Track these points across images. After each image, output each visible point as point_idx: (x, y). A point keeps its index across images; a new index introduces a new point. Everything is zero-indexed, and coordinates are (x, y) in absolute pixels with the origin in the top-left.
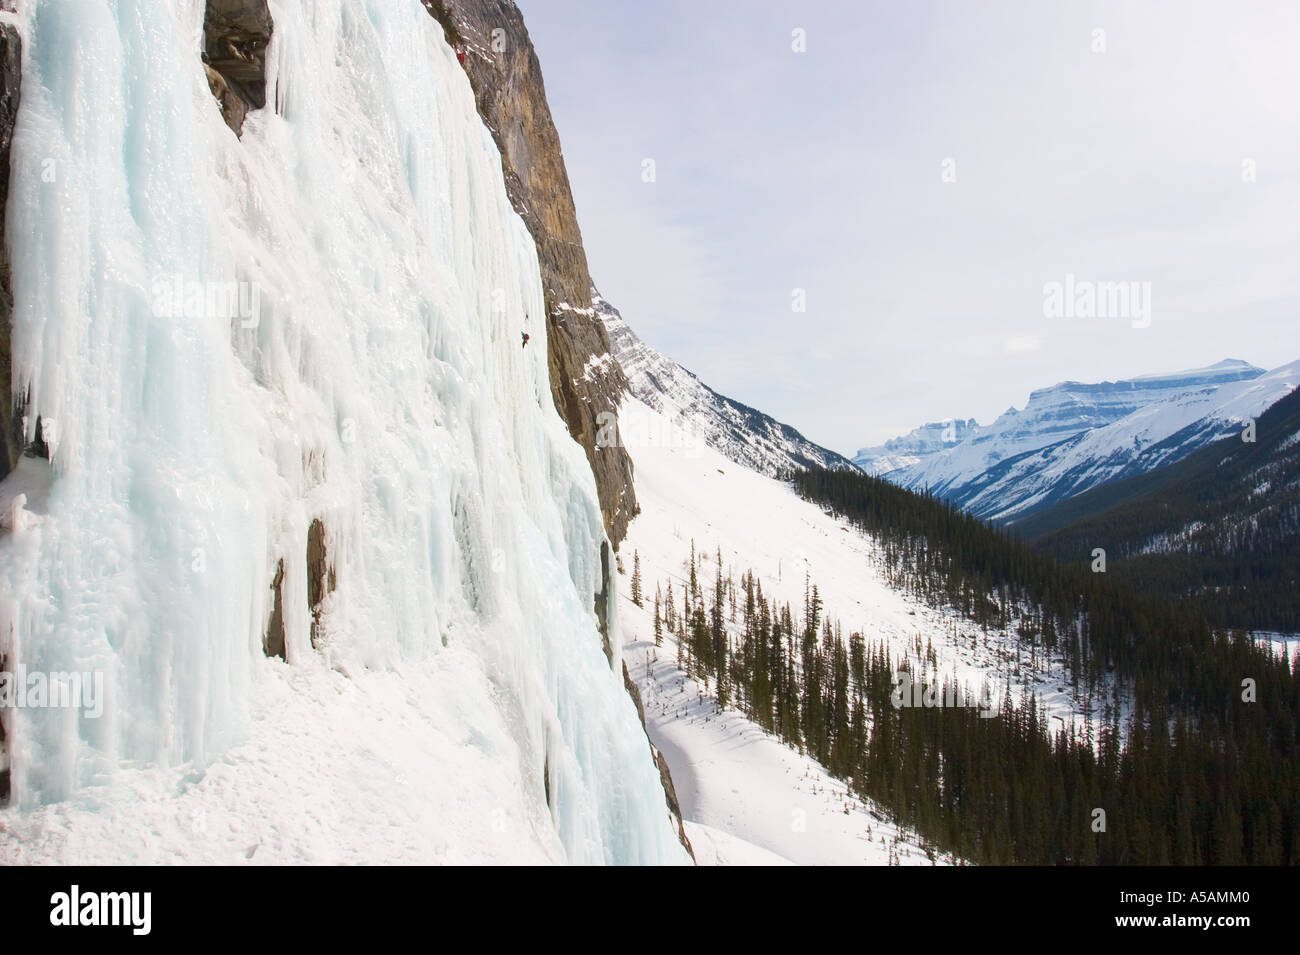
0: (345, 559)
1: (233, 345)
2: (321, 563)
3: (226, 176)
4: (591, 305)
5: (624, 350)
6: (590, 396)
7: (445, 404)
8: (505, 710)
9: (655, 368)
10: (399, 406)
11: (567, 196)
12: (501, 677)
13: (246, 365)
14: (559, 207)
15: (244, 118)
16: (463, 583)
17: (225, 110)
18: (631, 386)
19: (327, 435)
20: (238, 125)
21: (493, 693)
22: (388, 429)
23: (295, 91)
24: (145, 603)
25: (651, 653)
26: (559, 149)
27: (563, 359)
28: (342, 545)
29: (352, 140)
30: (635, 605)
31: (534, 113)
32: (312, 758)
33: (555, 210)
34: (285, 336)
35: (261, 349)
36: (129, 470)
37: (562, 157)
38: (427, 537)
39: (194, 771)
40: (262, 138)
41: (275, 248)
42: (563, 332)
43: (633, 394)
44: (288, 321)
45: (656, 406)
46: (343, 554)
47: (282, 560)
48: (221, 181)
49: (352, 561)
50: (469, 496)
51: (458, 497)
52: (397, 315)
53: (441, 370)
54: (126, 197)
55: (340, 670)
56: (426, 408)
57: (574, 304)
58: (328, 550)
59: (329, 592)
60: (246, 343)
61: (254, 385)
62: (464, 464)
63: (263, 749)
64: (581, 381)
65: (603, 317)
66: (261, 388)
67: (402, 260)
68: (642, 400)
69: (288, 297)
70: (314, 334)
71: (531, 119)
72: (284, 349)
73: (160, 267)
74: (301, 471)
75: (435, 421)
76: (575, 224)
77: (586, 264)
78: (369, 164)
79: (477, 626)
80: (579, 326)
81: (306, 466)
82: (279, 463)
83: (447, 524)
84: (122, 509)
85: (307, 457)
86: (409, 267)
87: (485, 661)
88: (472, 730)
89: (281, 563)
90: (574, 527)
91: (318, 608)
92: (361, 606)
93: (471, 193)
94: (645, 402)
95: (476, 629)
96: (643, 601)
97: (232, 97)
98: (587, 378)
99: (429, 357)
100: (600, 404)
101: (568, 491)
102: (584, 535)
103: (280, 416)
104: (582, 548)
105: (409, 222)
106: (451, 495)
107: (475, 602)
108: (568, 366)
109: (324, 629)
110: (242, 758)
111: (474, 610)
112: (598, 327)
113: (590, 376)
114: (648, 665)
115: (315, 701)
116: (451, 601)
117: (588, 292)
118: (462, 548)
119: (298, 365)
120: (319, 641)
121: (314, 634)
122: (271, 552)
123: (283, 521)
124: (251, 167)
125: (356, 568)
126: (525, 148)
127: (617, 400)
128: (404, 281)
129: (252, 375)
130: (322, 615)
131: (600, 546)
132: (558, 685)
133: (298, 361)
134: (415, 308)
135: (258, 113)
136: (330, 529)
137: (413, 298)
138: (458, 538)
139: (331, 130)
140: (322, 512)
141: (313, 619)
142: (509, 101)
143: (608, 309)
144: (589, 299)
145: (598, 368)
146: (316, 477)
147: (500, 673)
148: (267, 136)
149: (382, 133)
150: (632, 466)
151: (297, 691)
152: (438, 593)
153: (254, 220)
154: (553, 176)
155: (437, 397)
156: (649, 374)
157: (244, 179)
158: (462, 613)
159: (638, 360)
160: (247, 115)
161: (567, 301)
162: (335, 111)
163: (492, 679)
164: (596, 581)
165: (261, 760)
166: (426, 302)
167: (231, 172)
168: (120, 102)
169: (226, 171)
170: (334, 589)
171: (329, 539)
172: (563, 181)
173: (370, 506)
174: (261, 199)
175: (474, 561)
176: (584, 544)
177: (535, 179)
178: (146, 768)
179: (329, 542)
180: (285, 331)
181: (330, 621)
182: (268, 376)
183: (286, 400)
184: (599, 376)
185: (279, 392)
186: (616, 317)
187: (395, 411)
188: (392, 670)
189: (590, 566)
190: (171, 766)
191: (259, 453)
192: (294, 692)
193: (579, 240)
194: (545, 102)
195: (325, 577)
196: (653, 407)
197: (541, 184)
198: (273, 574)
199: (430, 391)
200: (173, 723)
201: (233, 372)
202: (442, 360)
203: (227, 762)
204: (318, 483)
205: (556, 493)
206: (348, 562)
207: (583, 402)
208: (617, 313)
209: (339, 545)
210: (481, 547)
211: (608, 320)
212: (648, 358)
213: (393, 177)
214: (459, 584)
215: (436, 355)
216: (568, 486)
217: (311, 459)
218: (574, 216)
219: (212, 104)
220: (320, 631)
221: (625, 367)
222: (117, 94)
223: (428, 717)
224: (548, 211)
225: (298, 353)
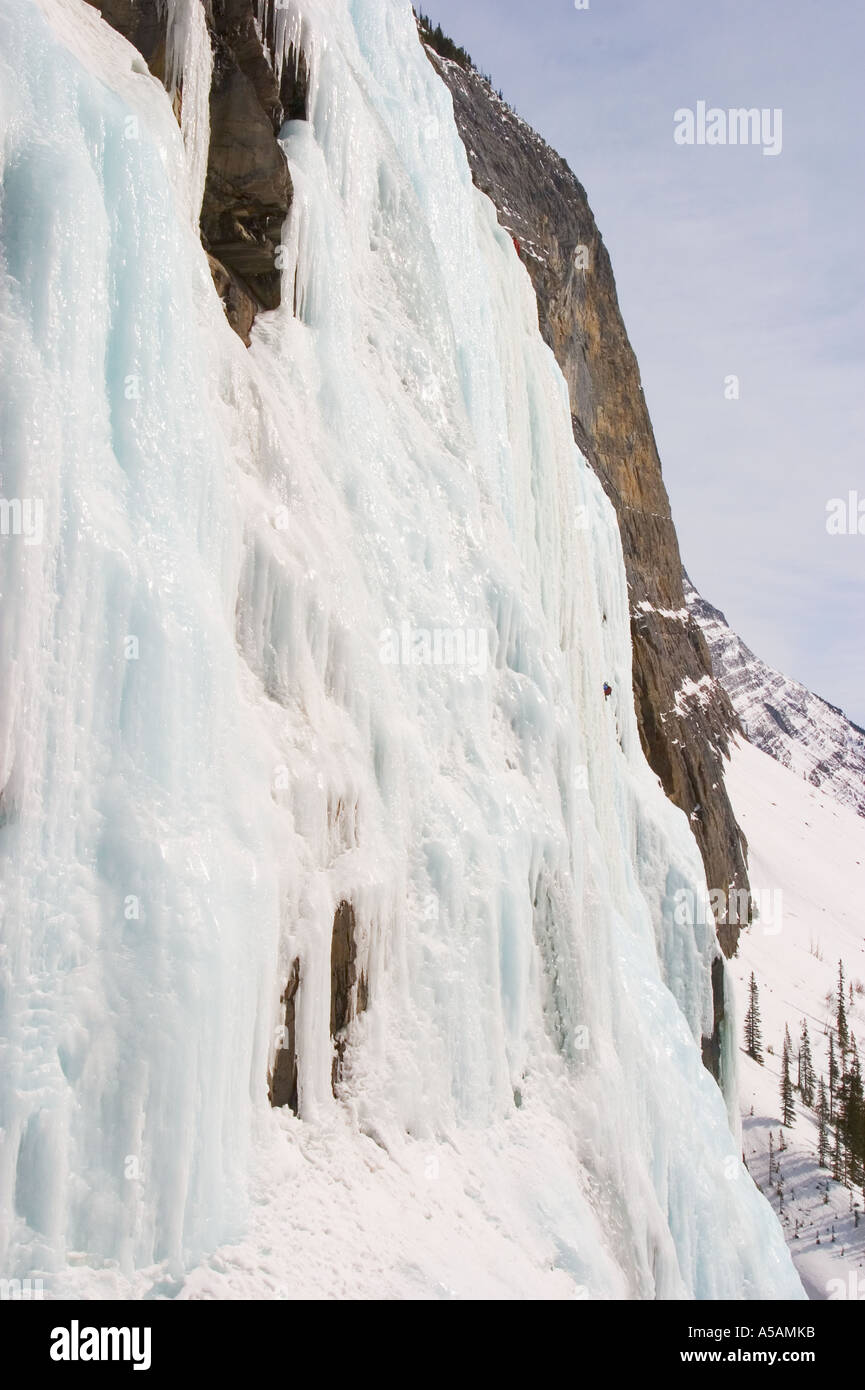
0: (381, 965)
1: (239, 641)
2: (349, 968)
3: (232, 401)
4: (684, 605)
5: (733, 671)
6: (684, 738)
7: (521, 737)
8: (606, 1216)
9: (778, 698)
10: (458, 737)
11: (650, 448)
12: (599, 1161)
13: (254, 669)
14: (638, 463)
15: (253, 323)
16: (545, 1010)
17: (230, 310)
18: (743, 725)
19: (362, 777)
20: (246, 332)
21: (588, 1187)
22: (443, 771)
23: (319, 284)
24: (112, 1013)
25: (776, 1136)
26: (638, 380)
27: (645, 682)
28: (379, 941)
29: (392, 352)
30: (751, 1060)
31: (601, 330)
32: (335, 1272)
33: (631, 466)
34: (308, 629)
35: (275, 646)
36: (100, 816)
37: (642, 392)
38: (496, 936)
39: (169, 1277)
40: (277, 349)
41: (295, 502)
42: (645, 643)
43: (746, 737)
44: (312, 608)
45: (780, 755)
46: (380, 955)
47: (298, 959)
48: (226, 408)
49: (392, 968)
50: (555, 877)
51: (540, 877)
52: (455, 602)
53: (515, 685)
54: (107, 426)
55: (371, 1134)
56: (495, 741)
57: (658, 602)
58: (360, 949)
59: (358, 1012)
60: (255, 638)
61: (265, 699)
62: (548, 827)
63: (267, 1252)
64: (671, 716)
65: (701, 622)
66: (275, 705)
67: (462, 524)
68: (759, 746)
69: (313, 573)
70: (348, 627)
71: (598, 338)
72: (306, 648)
73: (148, 525)
74: (326, 827)
75: (507, 761)
76: (660, 486)
77: (676, 545)
78: (414, 386)
79: (564, 1078)
80: (666, 636)
81: (333, 821)
82: (296, 813)
83: (524, 917)
84: (88, 873)
85: (335, 808)
86: (471, 533)
87: (576, 1134)
88: (561, 1245)
89: (296, 964)
90: (672, 934)
91: (342, 1035)
92: (401, 1036)
93: (533, 436)
94: (764, 750)
95: (564, 1084)
96: (764, 1054)
97: (238, 293)
98: (679, 711)
99: (498, 666)
100: (698, 751)
101: (662, 877)
102: (686, 947)
103: (300, 746)
104: (683, 966)
105: (471, 468)
106: (531, 873)
107: (562, 1041)
108: (653, 694)
109: (350, 1069)
110: (236, 1263)
111: (560, 1053)
112: (694, 636)
113: (683, 708)
114: (772, 1155)
115: (337, 1181)
116: (528, 1036)
117: (680, 584)
118: (544, 955)
119: (323, 672)
120: (343, 1086)
121: (336, 1076)
122: (284, 947)
123: (300, 901)
124: (263, 387)
125: (397, 979)
126: (589, 380)
127: (722, 745)
128: (465, 555)
129: (262, 685)
130: (348, 1047)
131: (710, 963)
132: (669, 1180)
133: (324, 665)
134: (480, 593)
135: (271, 315)
136: (364, 915)
137: (476, 579)
138: (539, 939)
139: (365, 339)
140: (353, 890)
141: (336, 1053)
142: (567, 314)
143: (708, 610)
144: (680, 596)
145: (694, 696)
146: (345, 838)
147: (598, 1157)
148: (283, 346)
149: (432, 343)
150: (745, 845)
151: (312, 1162)
152: (510, 1024)
153: (268, 463)
154: (629, 419)
155: (509, 726)
156: (769, 707)
157: (255, 404)
158: (544, 1056)
159: (752, 687)
160: (257, 318)
161: (649, 599)
162: (370, 312)
163: (587, 1163)
164: (704, 1019)
165: (264, 1269)
166: (495, 585)
167: (238, 395)
168: (103, 297)
169: (232, 393)
170: (364, 1009)
171: (361, 931)
172: (644, 425)
173: (417, 885)
174: (277, 435)
175: (561, 976)
176: (686, 959)
177: (603, 423)
178: (102, 1266)
179: (362, 936)
180: (308, 623)
181: (360, 1057)
182: (284, 687)
183: (308, 723)
184: (696, 708)
185: (298, 711)
186: (720, 623)
187: (452, 744)
188: (444, 1139)
189: (696, 994)
190: (136, 1268)
191: (271, 798)
192: (308, 1164)
193: (667, 509)
194: (618, 314)
195: (355, 988)
196: (775, 757)
197: (611, 432)
198: (285, 981)
199: (501, 715)
200: (143, 1199)
201: (239, 680)
202: (517, 671)
203: (216, 1267)
204: (348, 848)
205: (645, 881)
206: (386, 967)
207: (674, 747)
208: (721, 617)
209: (375, 943)
210: (572, 955)
211: (708, 628)
212: (768, 683)
213: (447, 406)
214: (540, 1011)
215: (508, 663)
216: (663, 870)
217: (340, 810)
218: (659, 476)
219: (216, 303)
220: (344, 1072)
221: (734, 697)
222: (100, 284)
223: (496, 1219)
224: (622, 469)
225: (324, 653)
